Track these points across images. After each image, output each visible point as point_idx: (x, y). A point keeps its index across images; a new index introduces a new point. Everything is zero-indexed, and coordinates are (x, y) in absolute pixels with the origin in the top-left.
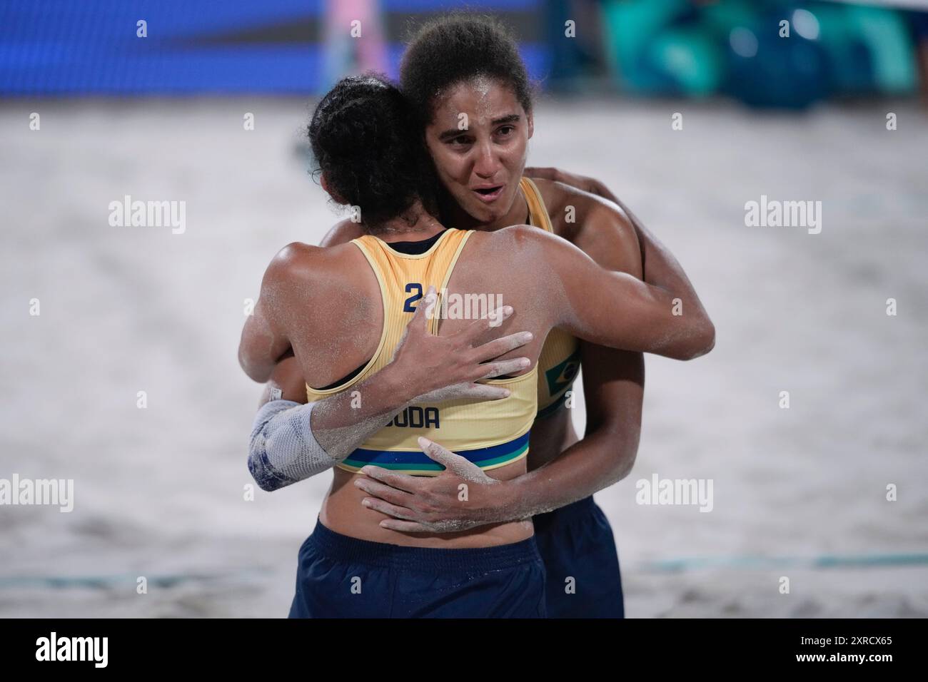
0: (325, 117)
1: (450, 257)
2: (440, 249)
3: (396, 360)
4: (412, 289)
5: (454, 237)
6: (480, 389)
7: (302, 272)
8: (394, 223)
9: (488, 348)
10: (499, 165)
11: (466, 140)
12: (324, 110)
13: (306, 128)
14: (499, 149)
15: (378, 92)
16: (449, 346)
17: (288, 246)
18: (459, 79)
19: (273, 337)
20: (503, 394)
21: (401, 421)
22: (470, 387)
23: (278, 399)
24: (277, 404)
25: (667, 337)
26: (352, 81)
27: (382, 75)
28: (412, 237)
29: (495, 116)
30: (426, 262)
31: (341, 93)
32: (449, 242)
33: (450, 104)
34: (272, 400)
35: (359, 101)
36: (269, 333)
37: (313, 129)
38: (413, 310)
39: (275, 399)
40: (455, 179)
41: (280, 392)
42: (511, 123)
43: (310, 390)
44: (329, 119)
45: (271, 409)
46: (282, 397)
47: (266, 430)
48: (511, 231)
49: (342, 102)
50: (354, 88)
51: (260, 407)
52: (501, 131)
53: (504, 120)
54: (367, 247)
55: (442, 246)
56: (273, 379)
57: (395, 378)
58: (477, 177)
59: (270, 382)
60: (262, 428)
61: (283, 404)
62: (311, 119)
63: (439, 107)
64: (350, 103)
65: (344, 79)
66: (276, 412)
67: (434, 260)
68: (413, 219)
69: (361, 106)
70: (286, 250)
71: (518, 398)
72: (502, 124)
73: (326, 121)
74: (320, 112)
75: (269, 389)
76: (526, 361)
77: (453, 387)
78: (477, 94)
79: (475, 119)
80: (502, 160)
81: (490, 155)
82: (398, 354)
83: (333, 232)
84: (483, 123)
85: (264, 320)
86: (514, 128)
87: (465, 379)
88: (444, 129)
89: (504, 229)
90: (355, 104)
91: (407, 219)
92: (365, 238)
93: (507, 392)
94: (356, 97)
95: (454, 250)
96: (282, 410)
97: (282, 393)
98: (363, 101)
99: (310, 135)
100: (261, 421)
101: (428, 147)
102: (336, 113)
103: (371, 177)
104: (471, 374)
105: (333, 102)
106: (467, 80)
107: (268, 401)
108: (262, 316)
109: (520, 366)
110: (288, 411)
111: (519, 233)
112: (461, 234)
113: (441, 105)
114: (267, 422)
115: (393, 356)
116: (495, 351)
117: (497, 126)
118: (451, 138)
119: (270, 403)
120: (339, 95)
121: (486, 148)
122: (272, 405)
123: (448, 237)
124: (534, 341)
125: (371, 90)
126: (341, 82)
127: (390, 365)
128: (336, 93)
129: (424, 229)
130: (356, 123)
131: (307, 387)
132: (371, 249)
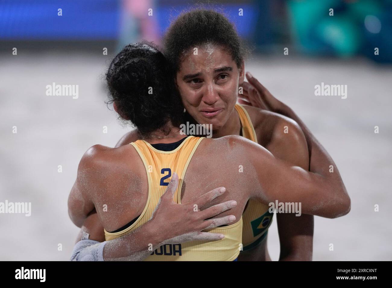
0: (116, 69)
1: (189, 153)
2: (183, 148)
3: (154, 218)
4: (165, 172)
5: (192, 141)
6: (205, 235)
7: (100, 162)
8: (156, 133)
9: (209, 211)
10: (218, 98)
11: (199, 81)
12: (115, 65)
13: (104, 75)
14: (218, 88)
15: (148, 54)
16: (186, 210)
17: (92, 147)
18: (196, 44)
19: (84, 201)
20: (219, 237)
21: (159, 252)
22: (199, 234)
23: (86, 239)
24: (86, 242)
25: (322, 203)
26: (133, 46)
27: (151, 43)
28: (166, 141)
29: (216, 67)
30: (175, 155)
31: (126, 54)
32: (189, 144)
33: (190, 59)
34: (83, 240)
35: (136, 60)
36: (82, 199)
37: (108, 76)
38: (166, 184)
39: (85, 239)
40: (191, 105)
41: (88, 235)
42: (226, 72)
43: (106, 233)
44: (118, 71)
45: (82, 245)
46: (89, 238)
47: (78, 257)
48: (227, 139)
49: (126, 60)
50: (133, 51)
51: (76, 244)
52: (220, 77)
53: (222, 70)
54: (139, 148)
55: (184, 146)
56: (85, 226)
57: (153, 229)
58: (204, 104)
59: (83, 227)
60: (76, 255)
61: (89, 242)
62: (108, 70)
63: (183, 61)
64: (130, 62)
65: (128, 45)
66: (85, 247)
67: (180, 154)
68: (167, 131)
69: (137, 63)
70: (91, 149)
71: (229, 238)
72: (222, 72)
73: (116, 72)
74: (113, 65)
75: (82, 232)
76: (233, 217)
77: (188, 234)
78: (206, 54)
79: (204, 68)
80: (220, 94)
81: (212, 91)
82: (155, 215)
83: (123, 139)
84: (209, 71)
85: (79, 191)
86: (229, 75)
87: (195, 230)
88: (186, 74)
89: (223, 137)
90: (133, 62)
91: (164, 131)
92: (138, 141)
93: (222, 236)
94: (134, 57)
95: (192, 148)
96: (89, 246)
97: (89, 236)
98: (138, 60)
99: (107, 79)
100: (75, 251)
101: (178, 86)
102: (122, 67)
103: (142, 106)
104: (199, 226)
105: (120, 60)
106: (201, 45)
107: (81, 240)
108: (77, 189)
109: (229, 220)
110: (92, 246)
111: (231, 140)
112: (196, 139)
113: (185, 59)
114: (79, 252)
115: (152, 215)
116: (213, 212)
117: (218, 73)
118: (189, 79)
119: (82, 241)
120: (125, 55)
121: (210, 87)
122: (83, 242)
123: (188, 141)
124: (238, 206)
125: (144, 53)
126: (126, 47)
127: (150, 221)
128: (123, 54)
129: (174, 136)
130: (133, 73)
131: (105, 231)
132: (141, 148)
